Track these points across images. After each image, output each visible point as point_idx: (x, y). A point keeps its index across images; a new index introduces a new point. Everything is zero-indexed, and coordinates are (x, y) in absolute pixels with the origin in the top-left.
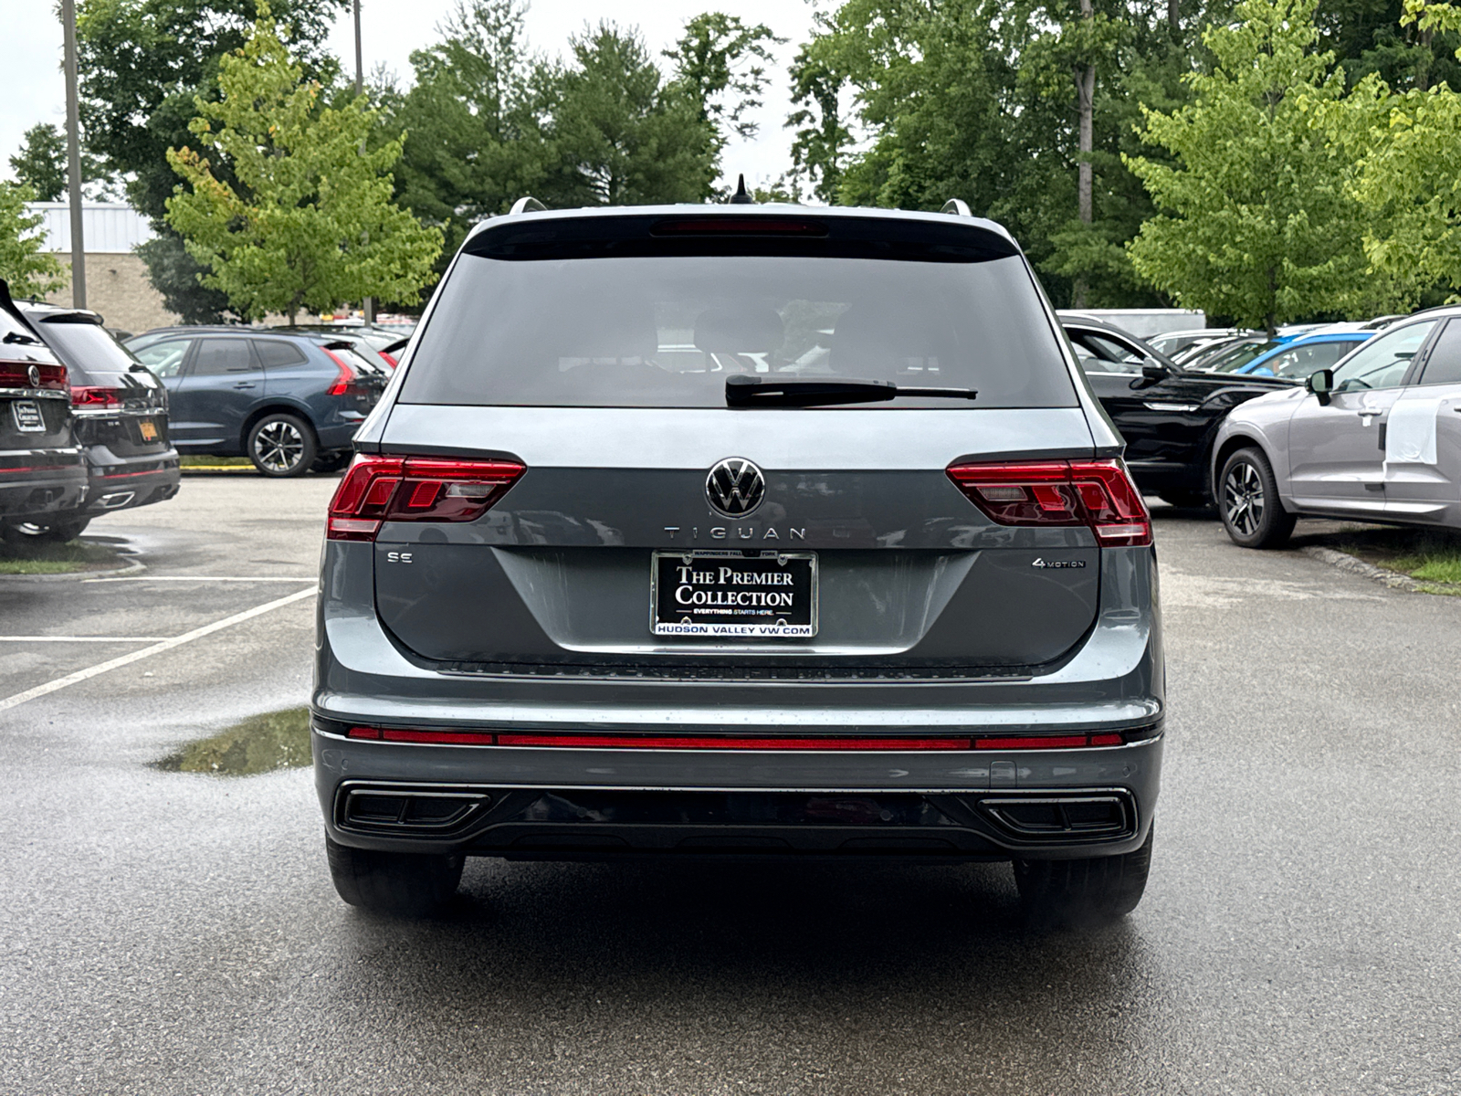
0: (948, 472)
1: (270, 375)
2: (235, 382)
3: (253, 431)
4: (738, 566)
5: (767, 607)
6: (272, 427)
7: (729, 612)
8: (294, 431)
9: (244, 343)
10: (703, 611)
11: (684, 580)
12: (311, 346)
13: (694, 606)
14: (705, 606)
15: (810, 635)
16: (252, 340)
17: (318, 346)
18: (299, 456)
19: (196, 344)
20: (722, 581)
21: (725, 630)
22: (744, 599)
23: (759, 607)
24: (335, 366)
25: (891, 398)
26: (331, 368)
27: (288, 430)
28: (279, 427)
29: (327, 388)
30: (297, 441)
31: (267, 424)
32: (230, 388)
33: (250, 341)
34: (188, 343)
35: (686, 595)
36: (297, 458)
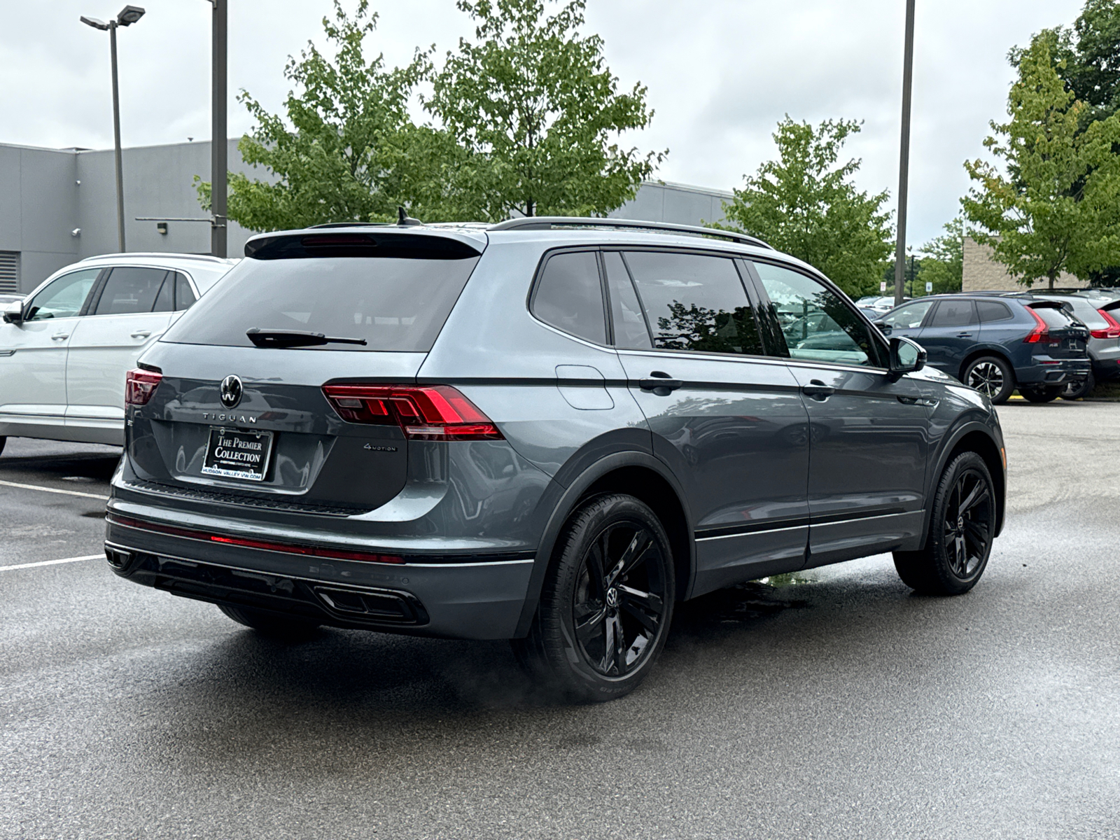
0: (323, 387)
1: (984, 328)
2: (957, 332)
3: (968, 369)
4: (242, 438)
5: (249, 462)
6: (981, 366)
7: (233, 463)
8: (997, 369)
9: (969, 303)
10: (225, 462)
11: (220, 444)
12: (1019, 305)
13: (221, 459)
14: (225, 459)
15: (260, 480)
16: (976, 301)
17: (1023, 305)
18: (999, 389)
19: (937, 303)
20: (234, 446)
21: (228, 473)
22: (242, 456)
23: (246, 462)
24: (1034, 321)
25: (325, 343)
26: (1030, 322)
27: (993, 368)
28: (987, 366)
29: (1025, 336)
30: (1000, 377)
31: (978, 364)
32: (955, 336)
33: (974, 302)
34: (931, 303)
35: (220, 452)
36: (998, 390)
